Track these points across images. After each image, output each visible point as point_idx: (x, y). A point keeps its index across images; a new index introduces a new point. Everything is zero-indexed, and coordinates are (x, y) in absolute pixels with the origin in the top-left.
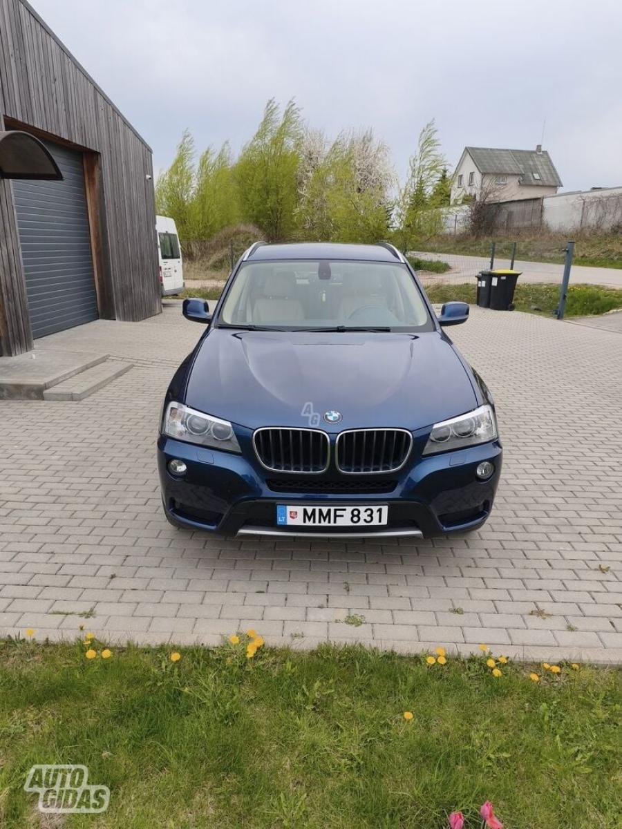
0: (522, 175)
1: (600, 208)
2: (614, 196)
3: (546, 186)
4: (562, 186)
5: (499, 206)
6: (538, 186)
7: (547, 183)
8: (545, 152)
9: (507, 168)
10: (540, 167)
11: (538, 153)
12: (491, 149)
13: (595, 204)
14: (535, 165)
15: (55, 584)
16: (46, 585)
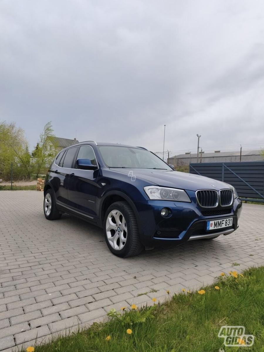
11: (75, 141)
15: (116, 287)
16: (112, 289)
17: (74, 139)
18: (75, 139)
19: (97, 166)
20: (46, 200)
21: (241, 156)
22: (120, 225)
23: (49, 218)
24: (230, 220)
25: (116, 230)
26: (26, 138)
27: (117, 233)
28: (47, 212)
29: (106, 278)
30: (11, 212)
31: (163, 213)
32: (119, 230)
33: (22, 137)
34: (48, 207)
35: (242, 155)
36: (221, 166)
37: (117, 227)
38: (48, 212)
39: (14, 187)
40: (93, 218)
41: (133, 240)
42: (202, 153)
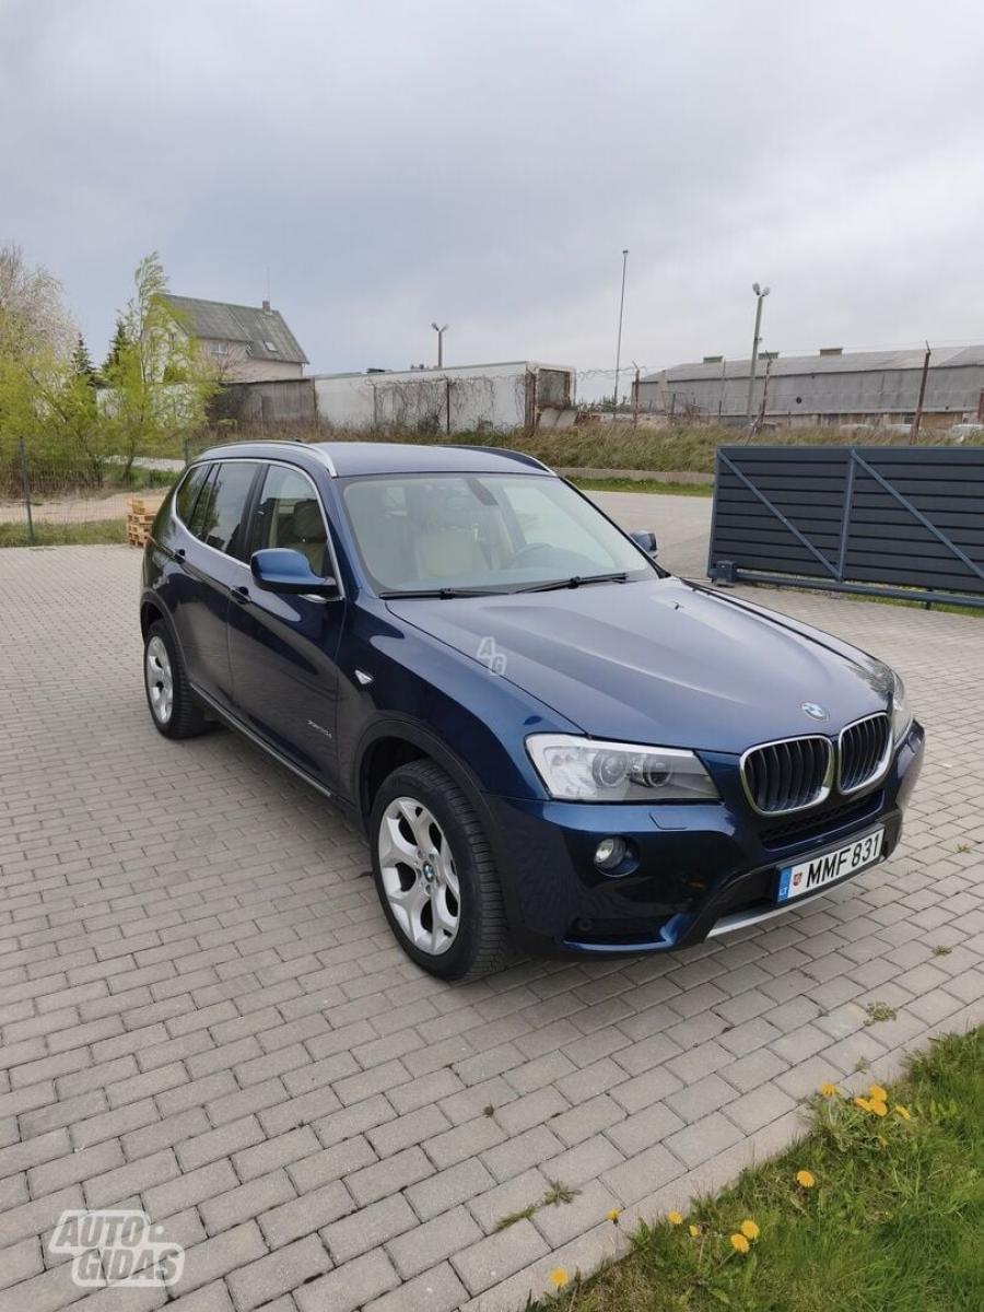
0: (251, 343)
1: (398, 398)
2: (414, 382)
3: (287, 362)
4: (308, 363)
5: (246, 389)
6: (275, 360)
7: (287, 358)
8: (276, 313)
9: (227, 332)
10: (272, 333)
11: (267, 313)
12: (196, 301)
13: (391, 392)
14: (266, 330)
15: (413, 1177)
16: (399, 1188)
17: (261, 307)
18: (266, 304)
19: (336, 581)
20: (152, 659)
21: (926, 369)
22: (432, 856)
23: (170, 731)
24: (873, 839)
25: (418, 870)
26: (70, 311)
27: (420, 883)
28: (158, 707)
29: (376, 1120)
30: (25, 690)
31: (602, 854)
32: (430, 875)
33: (53, 309)
34: (160, 685)
35: (930, 366)
36: (845, 463)
37: (421, 862)
38: (163, 708)
39: (41, 528)
40: (329, 794)
41: (484, 937)
42: (770, 356)
